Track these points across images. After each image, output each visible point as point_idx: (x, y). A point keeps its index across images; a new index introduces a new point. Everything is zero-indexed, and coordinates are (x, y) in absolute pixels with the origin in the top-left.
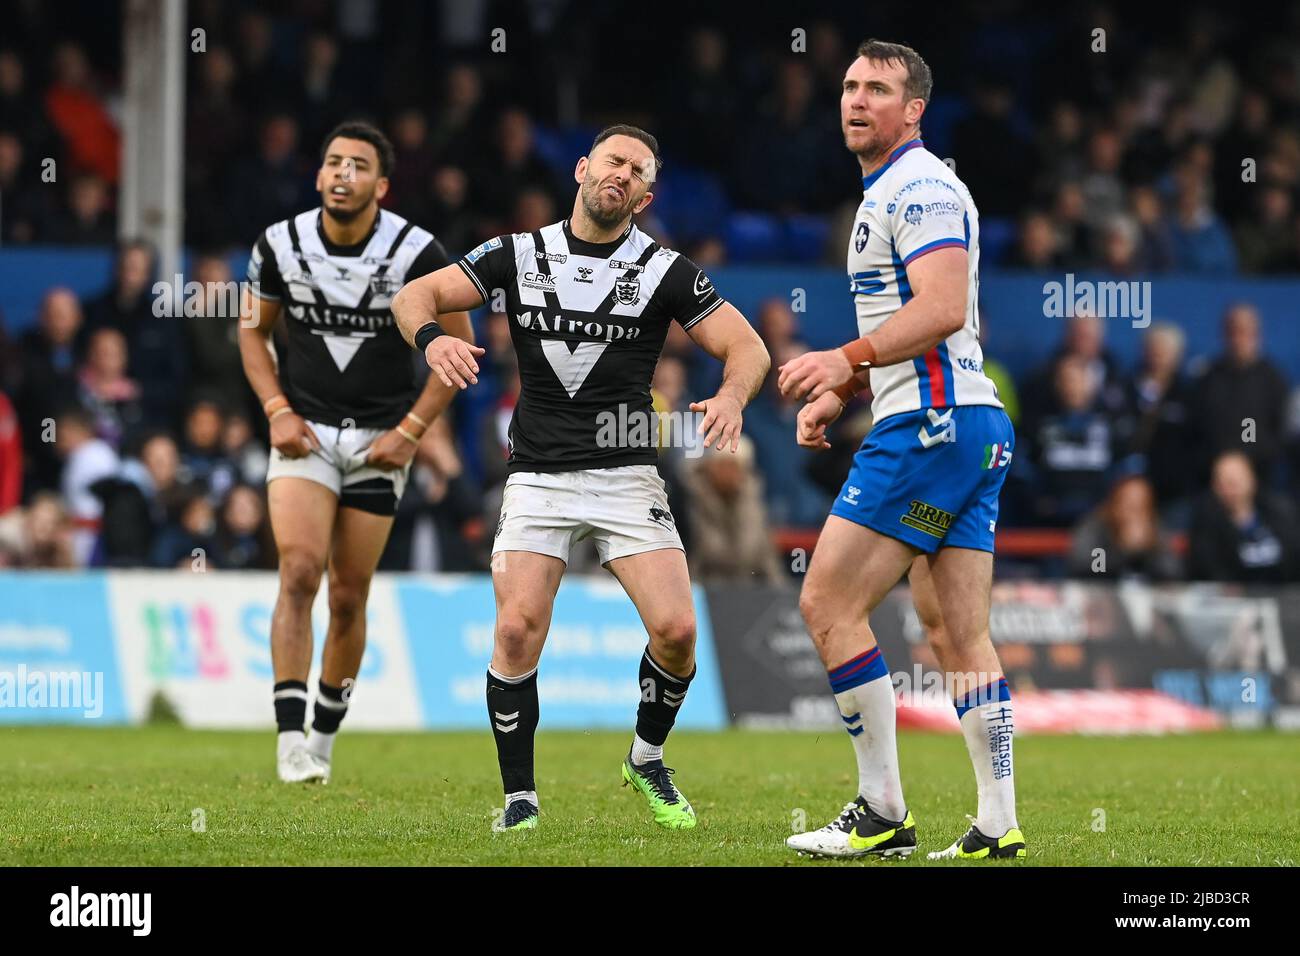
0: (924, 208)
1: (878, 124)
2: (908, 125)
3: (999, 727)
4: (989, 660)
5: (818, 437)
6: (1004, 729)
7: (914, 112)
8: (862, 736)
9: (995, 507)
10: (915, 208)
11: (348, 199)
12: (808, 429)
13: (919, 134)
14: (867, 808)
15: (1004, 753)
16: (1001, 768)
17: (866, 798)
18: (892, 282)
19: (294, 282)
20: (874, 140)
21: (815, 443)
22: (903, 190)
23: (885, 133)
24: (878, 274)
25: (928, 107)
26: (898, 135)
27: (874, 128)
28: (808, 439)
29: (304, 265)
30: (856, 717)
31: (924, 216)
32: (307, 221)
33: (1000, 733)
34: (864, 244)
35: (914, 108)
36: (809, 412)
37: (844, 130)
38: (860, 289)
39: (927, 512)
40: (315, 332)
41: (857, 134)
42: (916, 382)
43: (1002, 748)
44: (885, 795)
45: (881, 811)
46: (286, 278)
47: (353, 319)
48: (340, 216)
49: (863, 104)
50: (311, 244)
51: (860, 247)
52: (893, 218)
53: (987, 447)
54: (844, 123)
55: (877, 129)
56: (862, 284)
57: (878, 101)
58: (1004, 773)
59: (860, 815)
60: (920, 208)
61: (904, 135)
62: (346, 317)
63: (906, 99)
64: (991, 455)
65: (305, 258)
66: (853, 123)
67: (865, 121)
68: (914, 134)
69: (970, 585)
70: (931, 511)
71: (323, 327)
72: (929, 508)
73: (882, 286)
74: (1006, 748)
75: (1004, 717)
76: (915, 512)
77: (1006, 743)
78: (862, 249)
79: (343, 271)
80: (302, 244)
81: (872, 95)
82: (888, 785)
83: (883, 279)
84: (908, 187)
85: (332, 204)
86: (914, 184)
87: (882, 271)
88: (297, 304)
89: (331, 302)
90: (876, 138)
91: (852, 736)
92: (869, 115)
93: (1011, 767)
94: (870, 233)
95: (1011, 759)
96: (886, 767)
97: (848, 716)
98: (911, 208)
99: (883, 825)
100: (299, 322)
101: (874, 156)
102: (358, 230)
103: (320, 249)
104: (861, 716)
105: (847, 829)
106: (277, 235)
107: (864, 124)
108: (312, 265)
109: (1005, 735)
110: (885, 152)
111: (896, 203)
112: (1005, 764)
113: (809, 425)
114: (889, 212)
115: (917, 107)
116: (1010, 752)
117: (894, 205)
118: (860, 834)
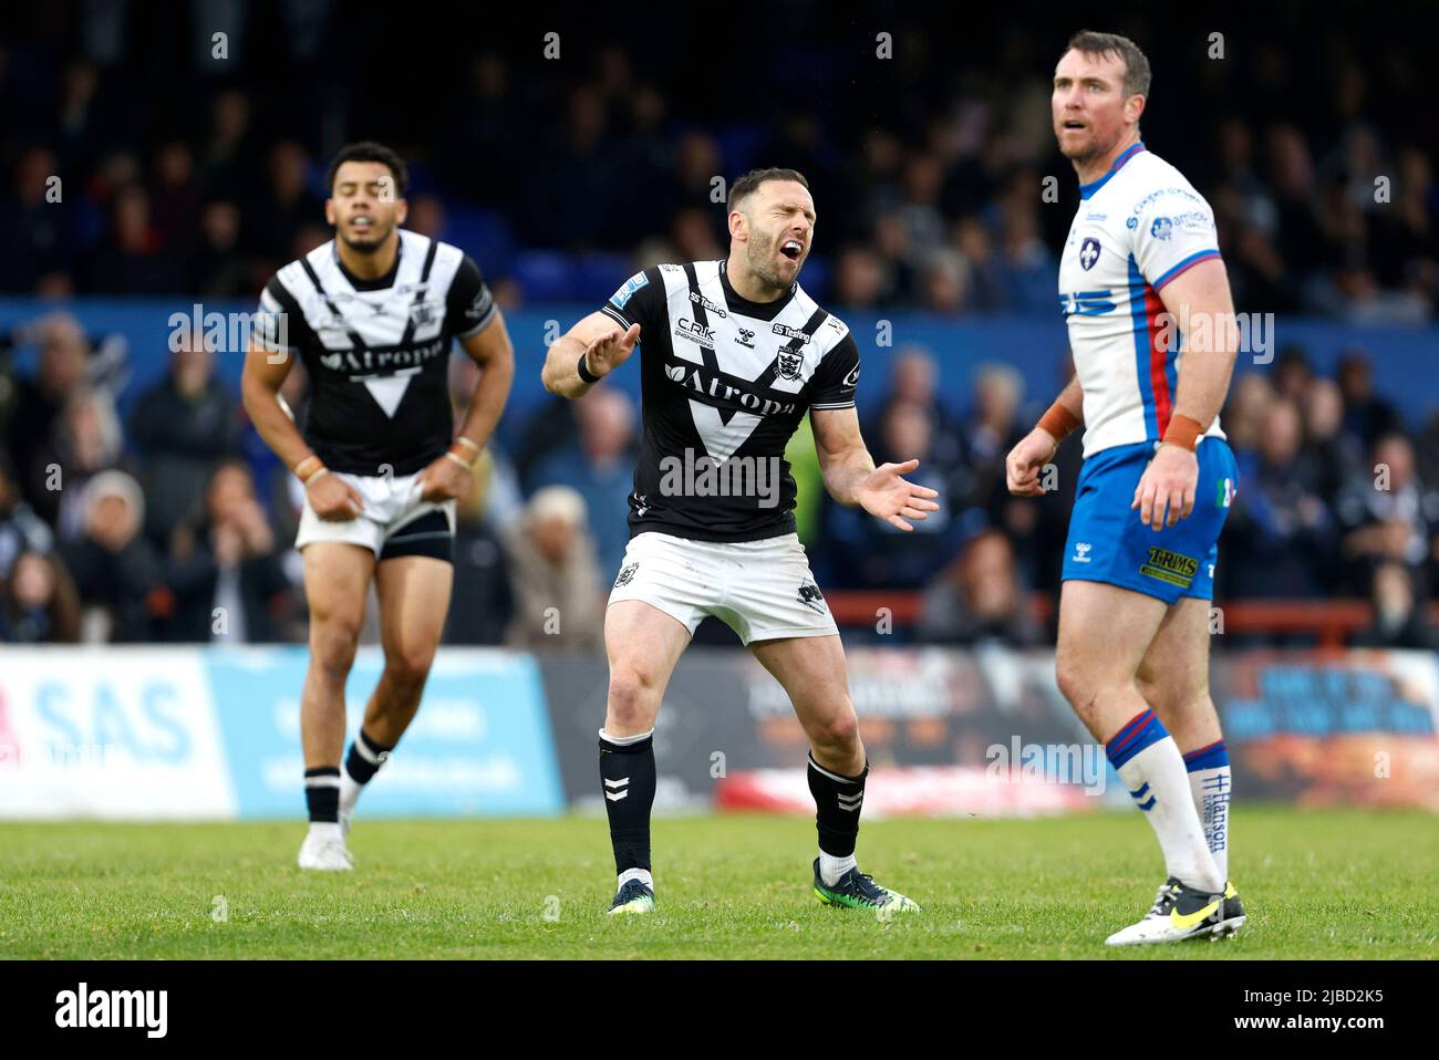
0: (1173, 221)
1: (1096, 127)
2: (1127, 124)
3: (1215, 796)
4: (1208, 720)
5: (1031, 481)
6: (1220, 799)
7: (1133, 110)
8: (1156, 807)
9: (1214, 551)
10: (1163, 222)
11: (372, 229)
12: (1021, 472)
13: (1138, 134)
14: (1181, 886)
15: (1218, 825)
16: (1214, 841)
17: (1178, 877)
18: (1123, 303)
19: (325, 328)
20: (1092, 144)
21: (1027, 488)
22: (1145, 202)
23: (1104, 135)
24: (1109, 295)
25: (1147, 102)
26: (1117, 135)
27: (1091, 130)
28: (1020, 484)
29: (334, 309)
30: (1145, 788)
31: (1174, 229)
32: (323, 257)
33: (1216, 802)
34: (1093, 262)
35: (1133, 105)
36: (1019, 453)
37: (1057, 132)
38: (1083, 309)
39: (1166, 559)
40: (354, 379)
41: (1072, 137)
42: (1141, 410)
43: (1216, 819)
44: (1198, 867)
45: (1195, 883)
46: (315, 324)
47: (397, 358)
48: (364, 249)
49: (1079, 104)
50: (336, 283)
51: (1087, 264)
52: (1136, 234)
53: (1220, 482)
54: (1057, 124)
55: (1095, 132)
56: (1085, 304)
57: (1095, 100)
58: (1217, 847)
59: (1176, 894)
60: (1168, 221)
61: (1124, 136)
62: (389, 356)
63: (1125, 96)
64: (1224, 491)
65: (332, 300)
66: (1068, 125)
67: (1082, 122)
68: (1133, 136)
69: (1186, 638)
70: (1169, 557)
71: (364, 371)
72: (1167, 554)
73: (1112, 307)
74: (1221, 819)
75: (1220, 785)
76: (1154, 561)
77: (1221, 813)
78: (1090, 267)
79: (378, 307)
80: (324, 285)
81: (1088, 92)
82: (1197, 855)
83: (1113, 300)
84: (1150, 197)
85: (354, 238)
86: (1156, 195)
87: (1113, 291)
88: (330, 353)
89: (370, 343)
90: (1094, 141)
91: (1146, 812)
92: (1086, 115)
93: (1225, 840)
94: (1102, 251)
95: (1225, 831)
96: (1190, 836)
97: (1137, 790)
98: (1157, 222)
99: (1203, 899)
100: (337, 372)
101: (1092, 160)
102: (383, 260)
103: (347, 288)
104: (1150, 785)
105: (1167, 912)
106: (292, 276)
107: (1080, 126)
108: (341, 306)
109: (1221, 804)
110: (1103, 157)
111: (1137, 216)
112: (1219, 836)
113: (1020, 467)
114: (1131, 227)
115: (1137, 104)
116: (1225, 823)
117: (1134, 219)
118: (1182, 912)
